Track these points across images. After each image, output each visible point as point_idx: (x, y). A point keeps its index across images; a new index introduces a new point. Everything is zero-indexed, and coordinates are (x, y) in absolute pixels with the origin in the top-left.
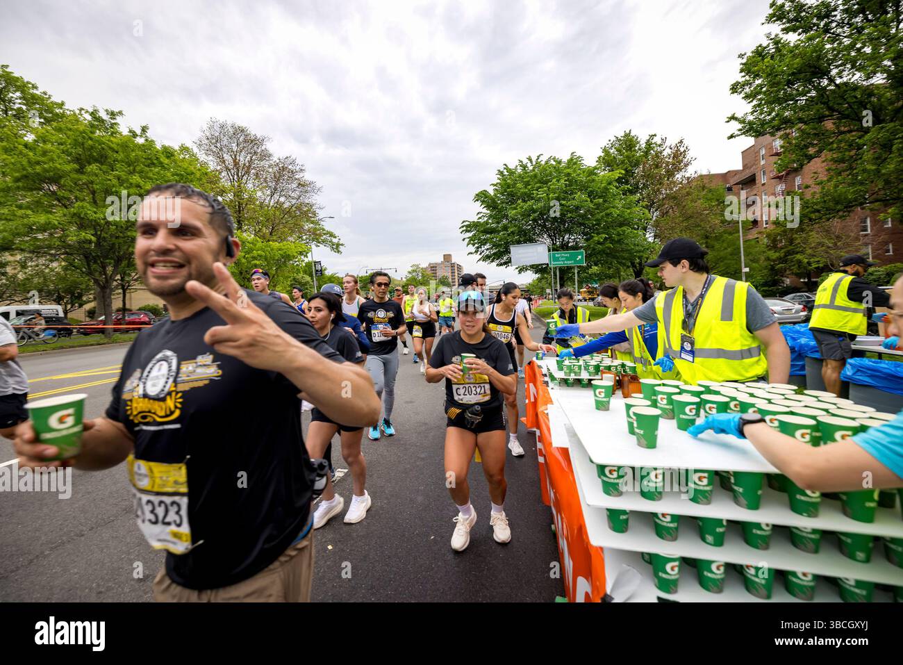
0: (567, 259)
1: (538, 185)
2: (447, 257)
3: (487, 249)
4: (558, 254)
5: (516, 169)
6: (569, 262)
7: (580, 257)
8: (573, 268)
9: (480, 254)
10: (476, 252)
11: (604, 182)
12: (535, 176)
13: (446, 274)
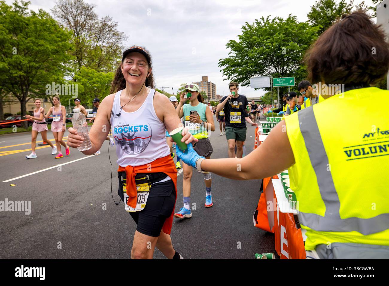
0: (284, 82)
1: (267, 37)
2: (205, 78)
3: (235, 76)
4: (278, 79)
5: (253, 25)
6: (285, 84)
7: (292, 81)
8: (287, 87)
9: (231, 79)
10: (229, 78)
11: (310, 33)
12: (266, 30)
13: (204, 90)
